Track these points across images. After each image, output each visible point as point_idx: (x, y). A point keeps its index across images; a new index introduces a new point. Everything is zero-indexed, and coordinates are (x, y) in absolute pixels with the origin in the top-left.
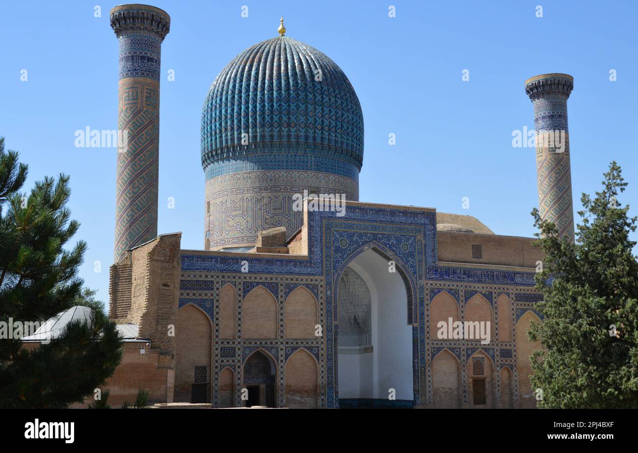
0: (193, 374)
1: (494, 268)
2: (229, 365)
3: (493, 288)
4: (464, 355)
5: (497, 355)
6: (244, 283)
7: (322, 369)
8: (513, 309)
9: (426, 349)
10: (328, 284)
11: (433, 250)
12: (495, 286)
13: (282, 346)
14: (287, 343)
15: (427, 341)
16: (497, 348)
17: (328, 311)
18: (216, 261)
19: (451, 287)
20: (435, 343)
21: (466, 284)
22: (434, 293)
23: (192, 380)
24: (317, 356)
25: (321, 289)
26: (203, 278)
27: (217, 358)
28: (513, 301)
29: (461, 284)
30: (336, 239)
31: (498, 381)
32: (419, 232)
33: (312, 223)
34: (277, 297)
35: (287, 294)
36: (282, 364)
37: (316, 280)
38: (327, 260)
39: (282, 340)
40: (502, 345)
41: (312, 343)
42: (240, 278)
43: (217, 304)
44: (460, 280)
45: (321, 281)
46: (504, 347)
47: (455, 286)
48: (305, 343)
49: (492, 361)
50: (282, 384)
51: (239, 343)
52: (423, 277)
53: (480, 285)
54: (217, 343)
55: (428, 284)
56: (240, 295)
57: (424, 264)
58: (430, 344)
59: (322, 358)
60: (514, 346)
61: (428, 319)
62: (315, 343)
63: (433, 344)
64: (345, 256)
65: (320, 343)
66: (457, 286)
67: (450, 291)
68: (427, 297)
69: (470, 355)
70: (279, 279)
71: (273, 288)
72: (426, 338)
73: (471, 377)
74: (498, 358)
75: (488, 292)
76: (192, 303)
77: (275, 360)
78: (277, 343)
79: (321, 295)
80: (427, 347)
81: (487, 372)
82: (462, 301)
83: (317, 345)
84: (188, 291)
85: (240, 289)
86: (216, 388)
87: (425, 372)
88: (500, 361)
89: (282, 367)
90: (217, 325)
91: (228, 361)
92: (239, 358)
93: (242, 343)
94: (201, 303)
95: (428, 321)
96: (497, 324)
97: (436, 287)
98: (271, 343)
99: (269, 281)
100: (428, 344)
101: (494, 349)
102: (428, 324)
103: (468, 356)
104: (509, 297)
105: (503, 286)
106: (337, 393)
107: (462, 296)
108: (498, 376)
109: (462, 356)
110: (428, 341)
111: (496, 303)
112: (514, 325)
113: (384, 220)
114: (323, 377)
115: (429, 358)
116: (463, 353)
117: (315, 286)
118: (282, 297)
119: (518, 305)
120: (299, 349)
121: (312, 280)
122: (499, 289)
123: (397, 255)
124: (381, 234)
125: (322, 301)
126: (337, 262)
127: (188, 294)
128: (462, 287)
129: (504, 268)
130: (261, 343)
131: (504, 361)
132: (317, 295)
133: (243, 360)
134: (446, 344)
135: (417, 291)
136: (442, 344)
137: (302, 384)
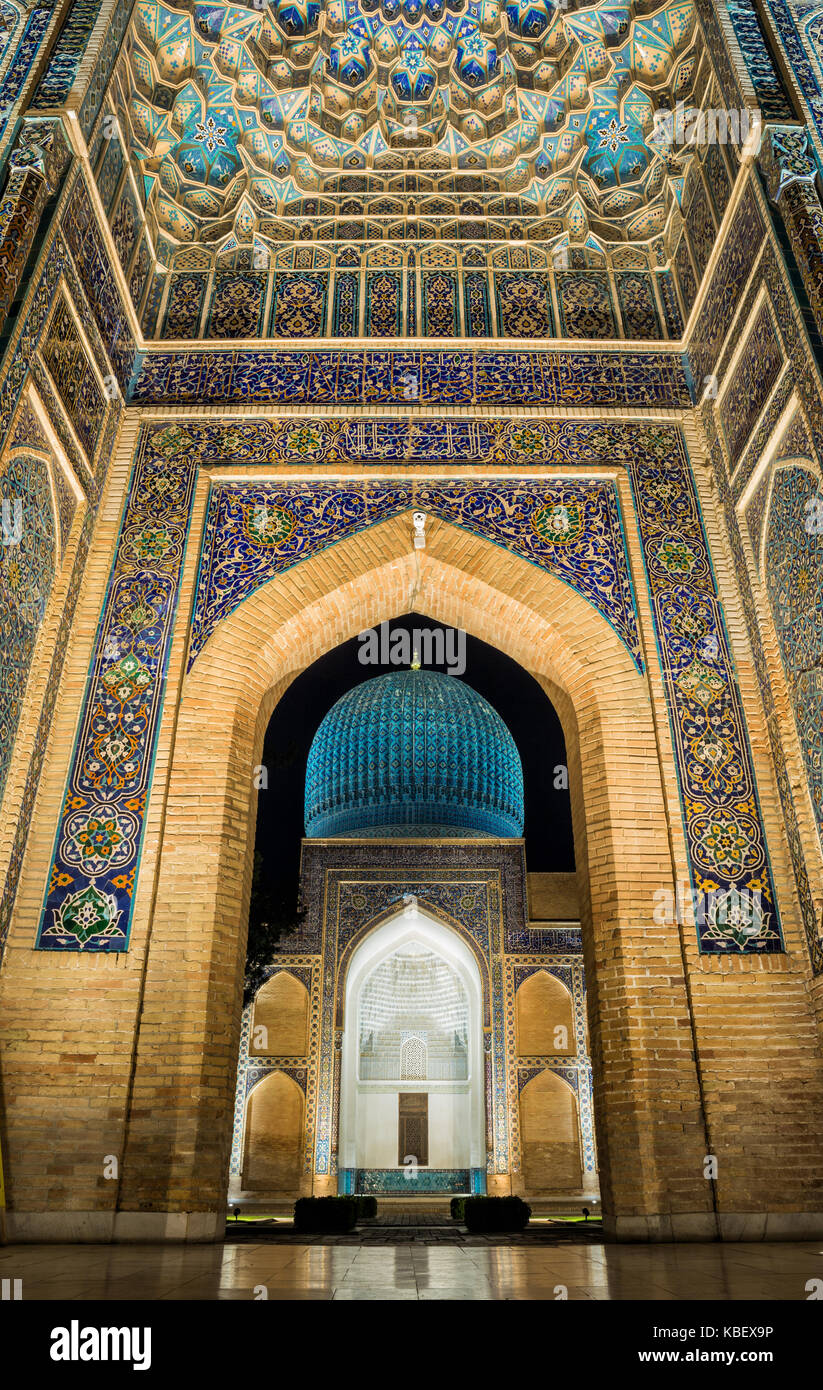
4: (584, 1082)
9: (507, 1072)
10: (328, 964)
11: (520, 905)
13: (242, 1067)
14: (252, 1062)
15: (509, 1057)
17: (326, 1011)
19: (555, 963)
20: (526, 1061)
22: (522, 975)
24: (303, 1084)
25: (317, 976)
29: (575, 957)
30: (347, 897)
32: (494, 876)
33: (308, 875)
36: (239, 1097)
37: (309, 962)
38: (328, 930)
39: (243, 1057)
41: (296, 1063)
44: (573, 950)
45: (317, 961)
47: (563, 961)
48: (282, 1062)
50: (237, 1131)
52: (501, 950)
57: (501, 927)
58: (516, 1063)
59: (312, 1088)
61: (510, 1018)
62: (300, 1063)
63: (520, 1063)
64: (361, 922)
65: (309, 1062)
66: (567, 961)
67: (553, 971)
68: (509, 982)
72: (508, 1052)
79: (316, 985)
80: (510, 1068)
82: (578, 986)
83: (304, 1066)
89: (239, 1102)
95: (511, 1023)
97: (526, 964)
100: (512, 1063)
102: (511, 1027)
107: (577, 977)
109: (579, 1083)
110: (512, 1057)
113: (430, 862)
114: (310, 1121)
115: (513, 1087)
116: (582, 1077)
117: (307, 972)
120: (273, 1073)
121: (300, 962)
124: (425, 885)
125: (316, 994)
126: (348, 931)
128: (576, 963)
132: (308, 985)
134: (547, 1062)
135: (490, 974)
136: (538, 1062)
137: (277, 1132)
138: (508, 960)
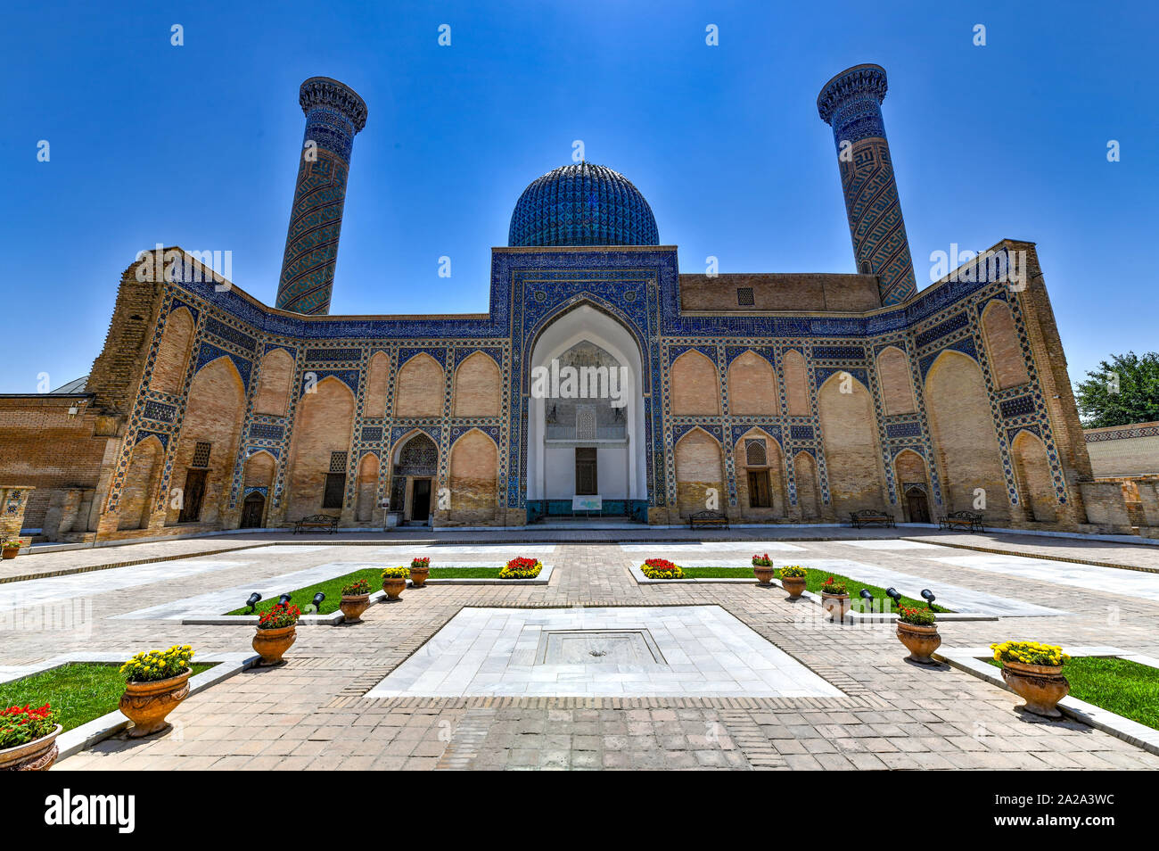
0: (328, 461)
1: (774, 315)
2: (372, 451)
3: (774, 342)
4: (728, 436)
5: (787, 436)
6: (401, 350)
7: (503, 456)
8: (810, 370)
9: (665, 428)
10: (516, 347)
11: (674, 298)
12: (778, 339)
13: (446, 426)
14: (454, 422)
15: (665, 417)
16: (786, 425)
17: (515, 381)
18: (368, 327)
19: (703, 343)
20: (679, 419)
21: (727, 339)
22: (675, 352)
23: (327, 469)
24: (497, 439)
25: (506, 354)
26: (349, 346)
27: (356, 442)
28: (809, 359)
29: (720, 338)
30: (530, 292)
31: (791, 473)
32: (651, 276)
33: (497, 276)
34: (444, 366)
35: (457, 362)
36: (445, 449)
37: (499, 343)
38: (515, 319)
39: (447, 419)
40: (793, 421)
41: (490, 422)
42: (395, 344)
43: (364, 376)
44: (718, 333)
45: (507, 343)
46: (797, 423)
47: (710, 341)
48: (479, 422)
49: (779, 444)
50: (443, 475)
51: (388, 422)
52: (659, 333)
53: (752, 340)
54: (358, 422)
55: (665, 341)
56: (393, 365)
57: (658, 315)
58: (671, 421)
59: (504, 441)
60: (816, 421)
61: (666, 387)
62: (493, 422)
63: (675, 421)
64: (542, 312)
65: (501, 422)
66: (713, 341)
67: (702, 349)
68: (665, 358)
69: (739, 436)
70: (448, 343)
71: (439, 355)
72: (664, 413)
73: (744, 468)
74: (787, 440)
75: (766, 347)
76: (332, 376)
77: (436, 444)
78: (439, 422)
79: (506, 361)
80: (666, 425)
81: (771, 460)
82: (722, 361)
83: (497, 425)
84: (329, 362)
85: (394, 358)
86: (352, 479)
87: (663, 460)
88: (791, 443)
89: (444, 453)
90: (361, 401)
91: (371, 445)
92: (386, 441)
93: (392, 422)
94: (343, 375)
95: (667, 390)
96: (783, 391)
97: (679, 344)
98: (432, 422)
99: (434, 346)
100: (668, 421)
101: (780, 426)
102: (667, 394)
103: (735, 437)
104: (802, 353)
105: (791, 339)
106: (524, 488)
107: (722, 355)
108: (790, 466)
109: (724, 437)
110: (668, 417)
111: (779, 362)
112: (813, 391)
113: (599, 265)
114: (503, 467)
115: (669, 440)
116: (725, 433)
117: (498, 351)
118: (450, 365)
119: (818, 363)
120: (471, 430)
121: (493, 343)
122: (784, 342)
123: (618, 306)
124: (595, 283)
125: (506, 368)
126: (531, 319)
127: (328, 366)
128: (721, 343)
129: (790, 315)
130: (417, 422)
131: (799, 443)
132: (499, 361)
133: (392, 444)
134: (697, 421)
135: (649, 350)
136: (690, 421)
137: (476, 476)
138: (664, 341)
